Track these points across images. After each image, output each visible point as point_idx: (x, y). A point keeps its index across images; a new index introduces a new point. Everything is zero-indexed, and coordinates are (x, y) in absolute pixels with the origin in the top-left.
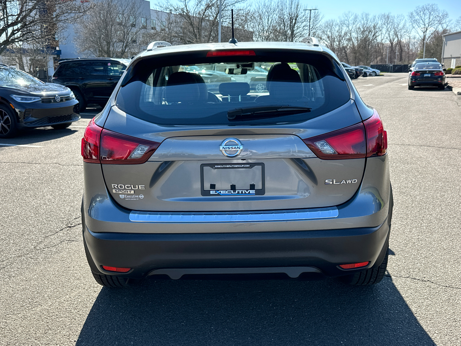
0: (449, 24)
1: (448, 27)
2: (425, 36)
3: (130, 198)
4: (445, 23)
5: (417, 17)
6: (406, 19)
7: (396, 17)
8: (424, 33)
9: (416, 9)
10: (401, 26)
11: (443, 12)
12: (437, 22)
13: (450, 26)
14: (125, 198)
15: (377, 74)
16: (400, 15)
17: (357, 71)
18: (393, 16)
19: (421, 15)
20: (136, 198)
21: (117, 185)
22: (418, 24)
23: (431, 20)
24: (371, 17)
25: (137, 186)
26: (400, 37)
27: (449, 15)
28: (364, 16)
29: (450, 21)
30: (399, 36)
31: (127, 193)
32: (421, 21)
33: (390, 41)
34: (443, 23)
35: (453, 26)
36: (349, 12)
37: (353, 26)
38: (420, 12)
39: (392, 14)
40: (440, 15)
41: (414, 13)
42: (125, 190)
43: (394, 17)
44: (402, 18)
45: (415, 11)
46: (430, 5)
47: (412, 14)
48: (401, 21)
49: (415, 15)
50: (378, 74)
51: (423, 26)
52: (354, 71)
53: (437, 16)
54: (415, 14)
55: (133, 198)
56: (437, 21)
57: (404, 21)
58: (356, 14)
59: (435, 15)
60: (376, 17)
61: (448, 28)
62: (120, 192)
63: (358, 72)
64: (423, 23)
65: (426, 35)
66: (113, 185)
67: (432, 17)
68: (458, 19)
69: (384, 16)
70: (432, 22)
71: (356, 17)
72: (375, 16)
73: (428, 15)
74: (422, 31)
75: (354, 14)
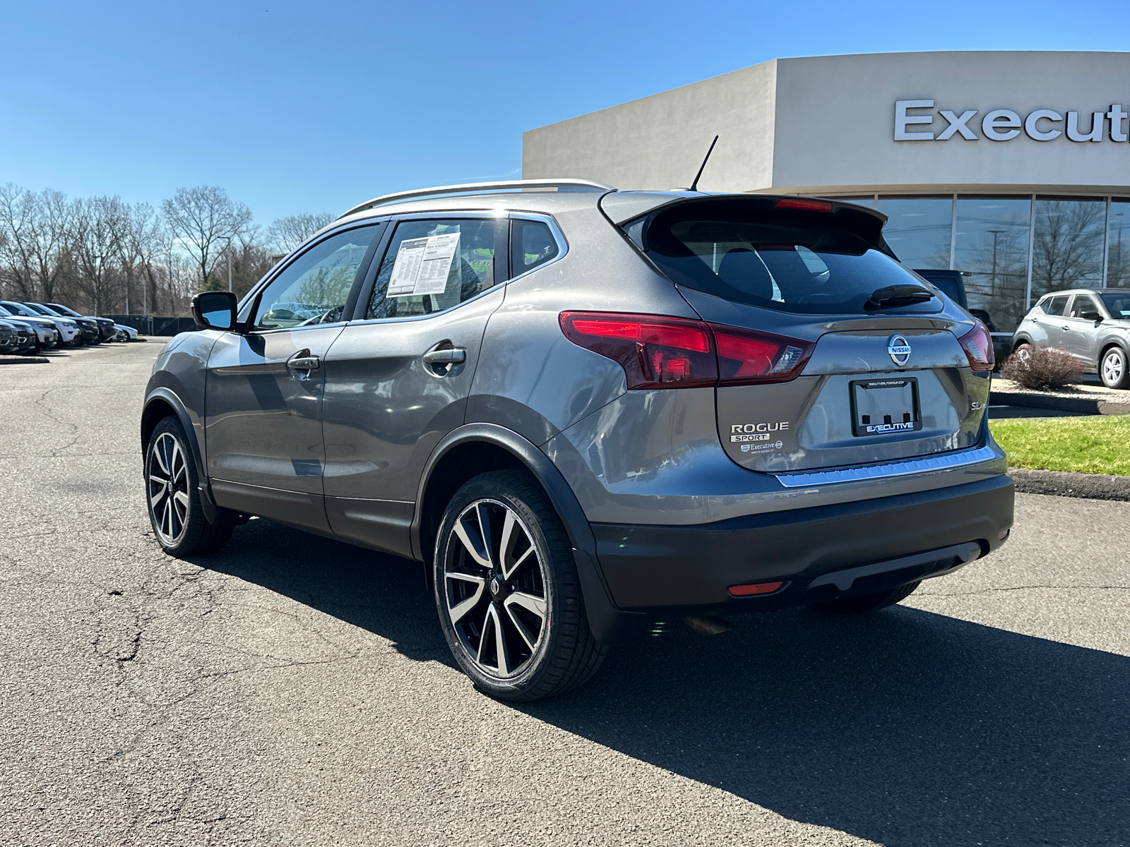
0: (255, 235)
1: (253, 241)
2: (204, 257)
3: (760, 450)
4: (248, 230)
5: (183, 213)
6: (159, 216)
7: (134, 209)
8: (202, 249)
9: (178, 195)
10: (148, 228)
11: (239, 207)
12: (229, 228)
13: (258, 239)
14: (750, 451)
15: (132, 337)
16: (142, 205)
17: (100, 325)
18: (125, 205)
19: (192, 210)
20: (770, 448)
21: (741, 426)
22: (185, 228)
23: (215, 222)
24: (69, 201)
25: (777, 425)
26: (147, 254)
27: (253, 215)
28: (49, 197)
29: (256, 229)
30: (145, 253)
31: (757, 439)
32: (193, 224)
33: (124, 263)
34: (240, 232)
35: (263, 239)
36: (10, 185)
37: (23, 220)
38: (189, 203)
39: (123, 201)
40: (235, 213)
41: (174, 202)
42: (754, 435)
43: (129, 207)
44: (149, 211)
45: (176, 198)
46: (209, 188)
47: (170, 204)
48: (147, 218)
49: (178, 207)
50: (134, 337)
51: (197, 234)
52: (94, 326)
53: (228, 214)
54: (176, 205)
55: (765, 449)
56: (229, 225)
57: (153, 219)
58: (29, 192)
59: (223, 213)
60: (83, 203)
61: (254, 243)
62: (744, 440)
63: (103, 329)
64: (197, 228)
65: (207, 254)
66: (733, 427)
67: (216, 216)
68: (271, 226)
69: (104, 202)
70: (219, 226)
71: (29, 199)
72: (80, 202)
73: (207, 210)
74: (199, 246)
75: (25, 191)
